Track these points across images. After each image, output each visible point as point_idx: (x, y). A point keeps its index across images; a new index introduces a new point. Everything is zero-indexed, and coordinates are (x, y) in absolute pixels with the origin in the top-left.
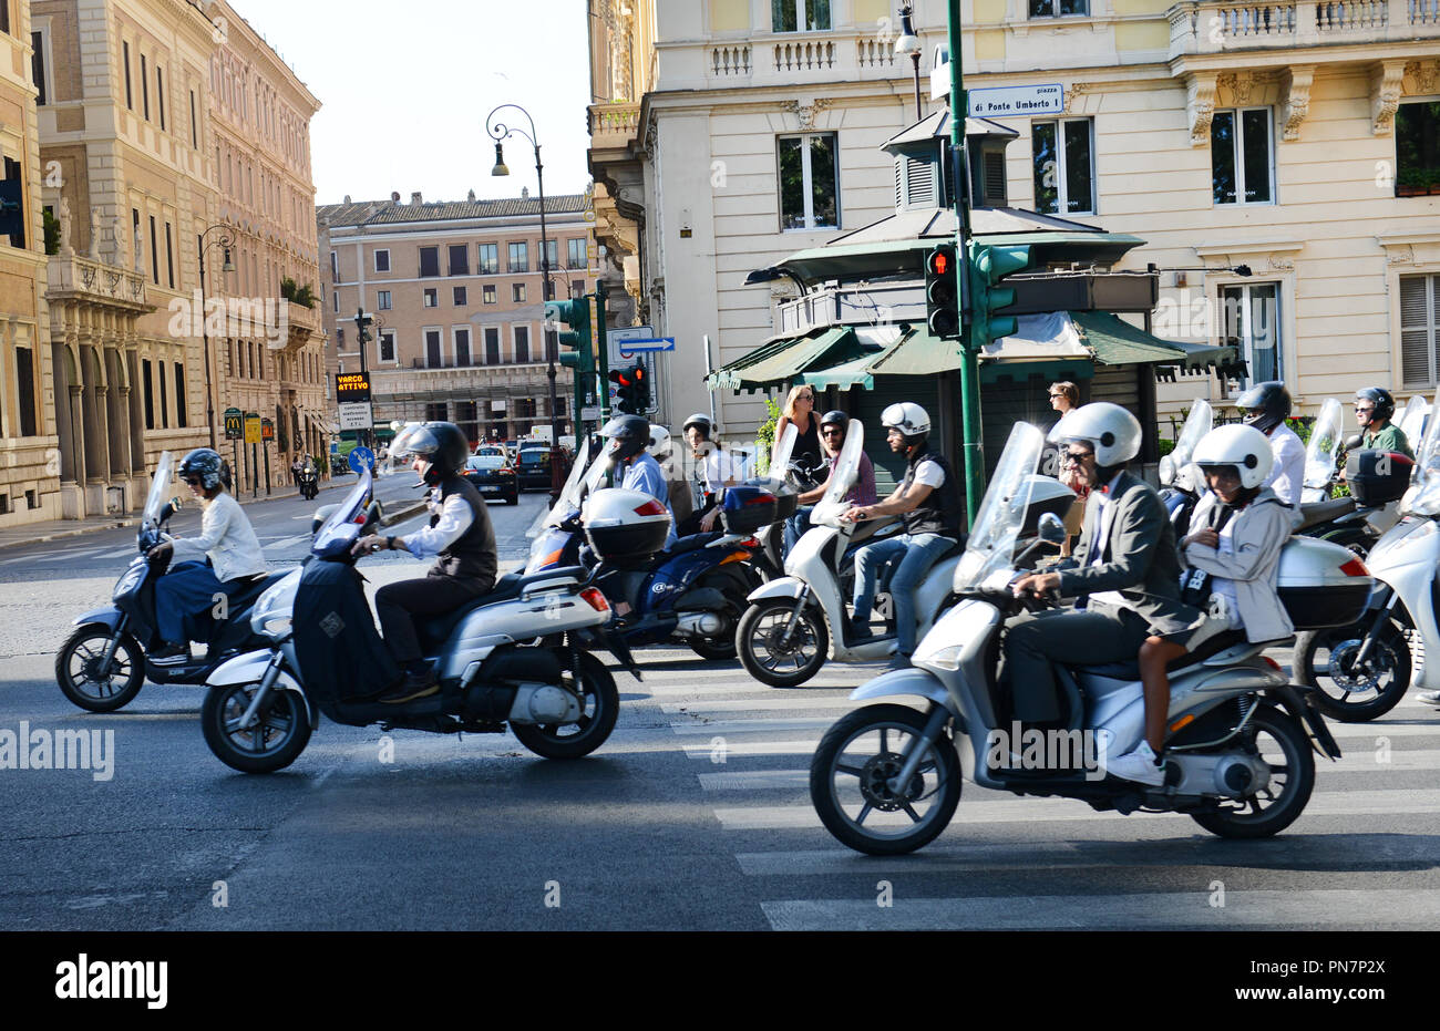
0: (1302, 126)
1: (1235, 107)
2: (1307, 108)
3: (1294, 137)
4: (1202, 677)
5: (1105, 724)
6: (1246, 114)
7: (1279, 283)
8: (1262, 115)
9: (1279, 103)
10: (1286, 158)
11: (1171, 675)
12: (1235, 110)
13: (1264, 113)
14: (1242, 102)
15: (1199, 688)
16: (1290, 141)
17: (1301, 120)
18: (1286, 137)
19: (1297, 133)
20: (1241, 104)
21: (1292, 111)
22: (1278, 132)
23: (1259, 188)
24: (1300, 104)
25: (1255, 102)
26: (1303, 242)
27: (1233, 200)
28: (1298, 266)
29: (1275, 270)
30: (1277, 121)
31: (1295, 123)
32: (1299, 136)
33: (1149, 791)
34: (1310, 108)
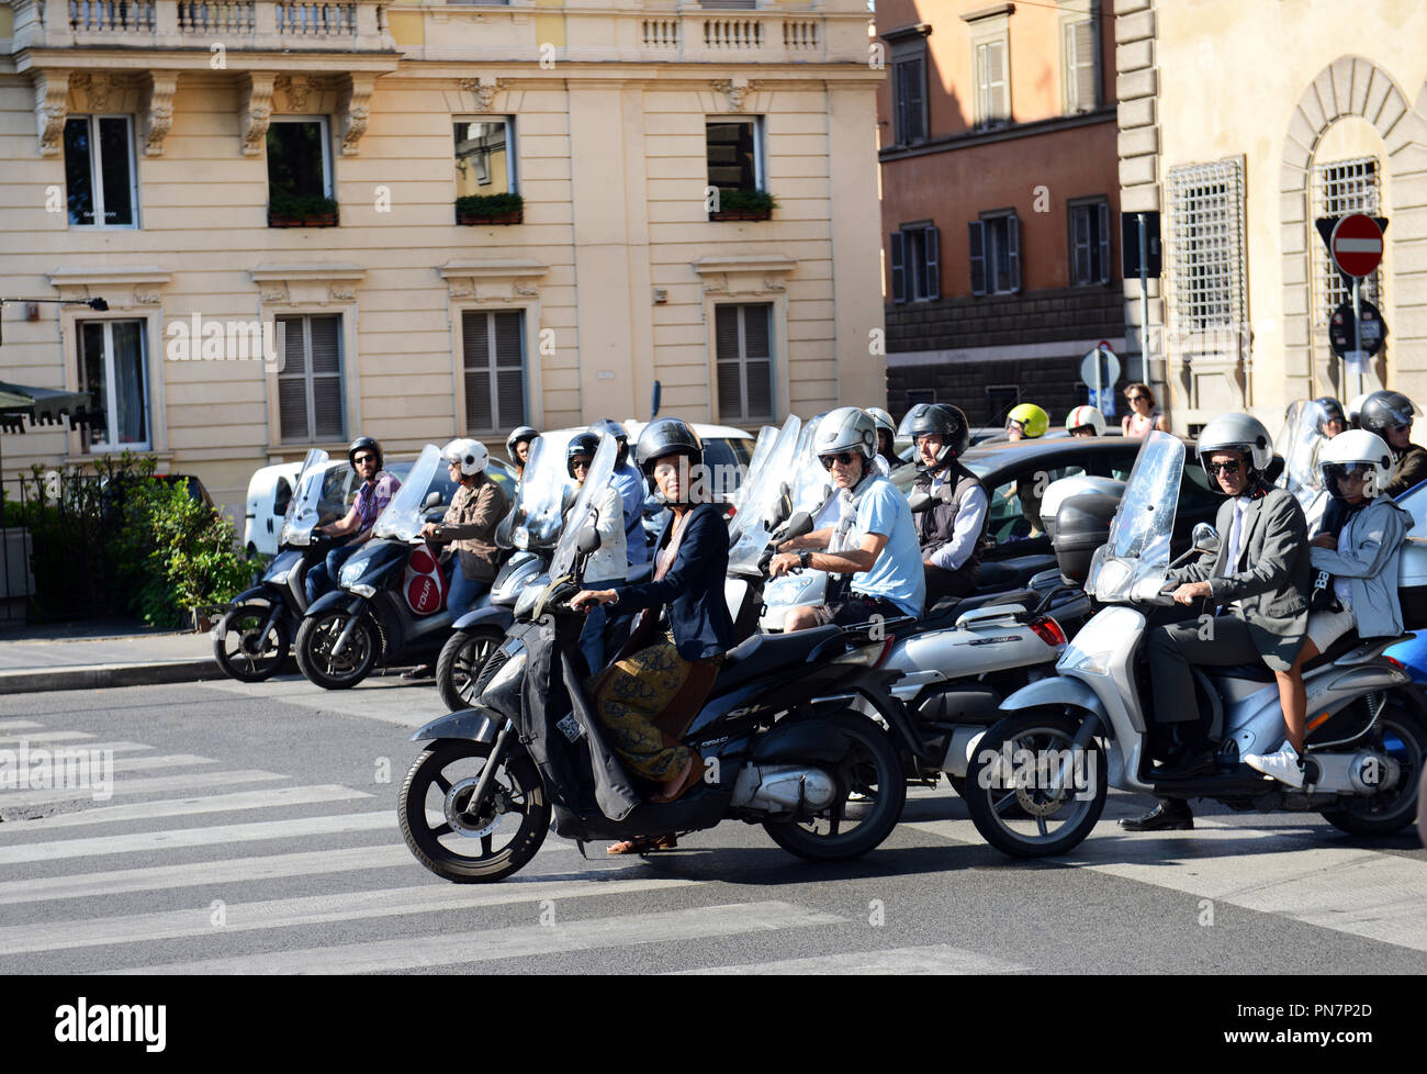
0: (167, 140)
1: (91, 112)
2: (171, 119)
3: (157, 152)
4: (1333, 678)
5: (1244, 725)
6: (103, 122)
7: (144, 320)
8: (121, 124)
9: (140, 112)
10: (151, 177)
11: (1305, 676)
12: (91, 117)
13: (125, 121)
14: (99, 108)
15: (1334, 687)
16: (152, 157)
17: (164, 133)
18: (149, 151)
19: (161, 148)
20: (99, 110)
21: (154, 122)
22: (140, 145)
23: (120, 210)
24: (163, 114)
25: (113, 110)
26: (170, 274)
27: (90, 221)
28: (165, 301)
29: (139, 304)
30: (138, 133)
31: (158, 136)
32: (163, 151)
33: (1289, 790)
34: (174, 119)
